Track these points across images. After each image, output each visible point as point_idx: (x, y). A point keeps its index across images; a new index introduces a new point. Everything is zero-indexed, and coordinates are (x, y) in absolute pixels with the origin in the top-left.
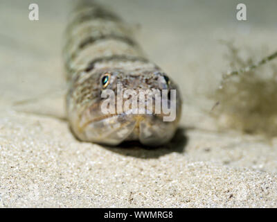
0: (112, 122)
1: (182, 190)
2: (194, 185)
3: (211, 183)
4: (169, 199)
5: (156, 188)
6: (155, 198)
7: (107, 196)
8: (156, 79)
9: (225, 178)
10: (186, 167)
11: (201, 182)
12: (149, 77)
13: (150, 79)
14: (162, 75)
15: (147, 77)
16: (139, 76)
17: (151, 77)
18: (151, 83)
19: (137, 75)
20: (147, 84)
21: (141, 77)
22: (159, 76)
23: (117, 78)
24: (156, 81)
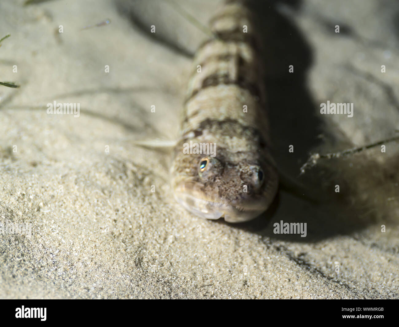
12: (245, 171)
13: (245, 173)
14: (258, 171)
15: (243, 170)
16: (236, 165)
17: (246, 171)
18: (245, 178)
19: (235, 163)
20: (240, 179)
21: (238, 167)
22: (254, 171)
23: (214, 167)
24: (250, 177)
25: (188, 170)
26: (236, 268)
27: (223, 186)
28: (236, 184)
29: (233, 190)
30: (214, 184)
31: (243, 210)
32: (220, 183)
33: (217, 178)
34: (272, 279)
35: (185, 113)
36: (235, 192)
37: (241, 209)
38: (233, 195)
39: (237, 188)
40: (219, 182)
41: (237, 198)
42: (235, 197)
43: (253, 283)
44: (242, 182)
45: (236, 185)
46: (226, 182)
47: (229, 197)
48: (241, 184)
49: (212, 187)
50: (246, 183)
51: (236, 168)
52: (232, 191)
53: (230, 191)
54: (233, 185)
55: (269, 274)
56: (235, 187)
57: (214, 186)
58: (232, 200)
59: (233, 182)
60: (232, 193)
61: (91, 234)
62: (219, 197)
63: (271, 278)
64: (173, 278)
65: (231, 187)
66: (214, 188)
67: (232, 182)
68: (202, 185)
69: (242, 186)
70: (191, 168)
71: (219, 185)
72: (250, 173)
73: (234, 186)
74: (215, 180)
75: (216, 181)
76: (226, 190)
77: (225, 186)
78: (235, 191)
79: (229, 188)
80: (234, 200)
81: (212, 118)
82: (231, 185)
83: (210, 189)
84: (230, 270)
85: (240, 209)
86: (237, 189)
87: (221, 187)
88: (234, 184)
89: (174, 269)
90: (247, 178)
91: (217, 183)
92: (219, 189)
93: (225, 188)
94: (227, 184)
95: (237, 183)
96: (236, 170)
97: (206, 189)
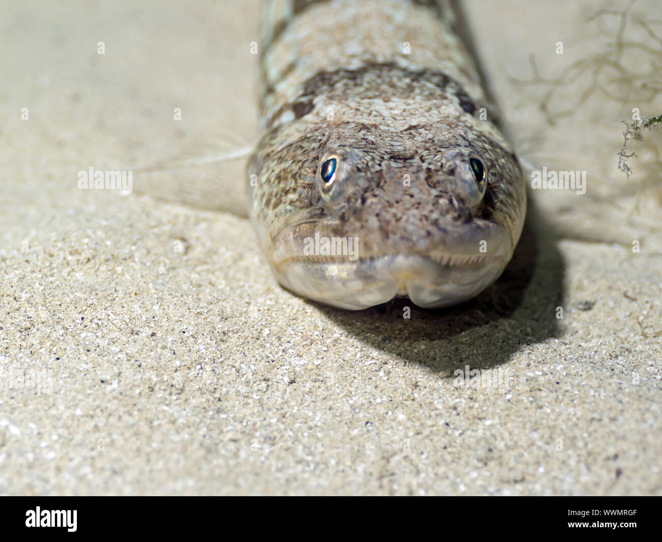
0: (344, 275)
1: (508, 447)
2: (535, 436)
3: (577, 432)
4: (474, 474)
5: (445, 441)
6: (441, 470)
7: (326, 464)
8: (452, 172)
9: (613, 420)
10: (523, 379)
11: (555, 427)
12: (436, 165)
13: (437, 171)
14: (467, 159)
15: (430, 164)
16: (412, 157)
17: (439, 164)
18: (438, 182)
19: (408, 154)
20: (427, 187)
21: (417, 160)
22: (458, 162)
23: (356, 169)
24: (451, 178)
25: (292, 196)
26: (462, 414)
27: (387, 211)
28: (418, 201)
29: (414, 216)
30: (365, 212)
31: (451, 263)
32: (379, 206)
33: (368, 194)
34: (557, 423)
35: (265, 75)
36: (421, 220)
37: (444, 262)
38: (418, 227)
39: (424, 208)
40: (377, 204)
41: (429, 234)
42: (423, 233)
43: (511, 440)
44: (434, 192)
45: (419, 204)
46: (393, 201)
47: (407, 235)
48: (432, 197)
49: (359, 219)
50: (444, 194)
51: (411, 165)
52: (412, 219)
53: (407, 221)
54: (413, 205)
55: (549, 411)
56: (417, 208)
57: (365, 217)
58: (418, 240)
59: (412, 196)
60: (413, 224)
61: (80, 400)
62: (383, 240)
63: (555, 420)
64: (307, 469)
65: (408, 209)
66: (367, 221)
67: (408, 197)
68: (336, 222)
69: (435, 201)
70: (300, 189)
71: (377, 211)
72: (450, 166)
73: (416, 206)
74: (364, 201)
75: (369, 202)
76: (398, 220)
77: (393, 210)
78: (419, 217)
79: (404, 214)
80: (422, 237)
81: (331, 69)
82: (408, 206)
83: (358, 224)
84: (448, 421)
85: (442, 259)
86: (425, 212)
87: (384, 213)
88: (413, 200)
89: (305, 447)
90: (444, 181)
91: (370, 207)
92: (380, 221)
93: (395, 215)
94: (395, 205)
95: (421, 198)
96: (414, 169)
97: (347, 227)
